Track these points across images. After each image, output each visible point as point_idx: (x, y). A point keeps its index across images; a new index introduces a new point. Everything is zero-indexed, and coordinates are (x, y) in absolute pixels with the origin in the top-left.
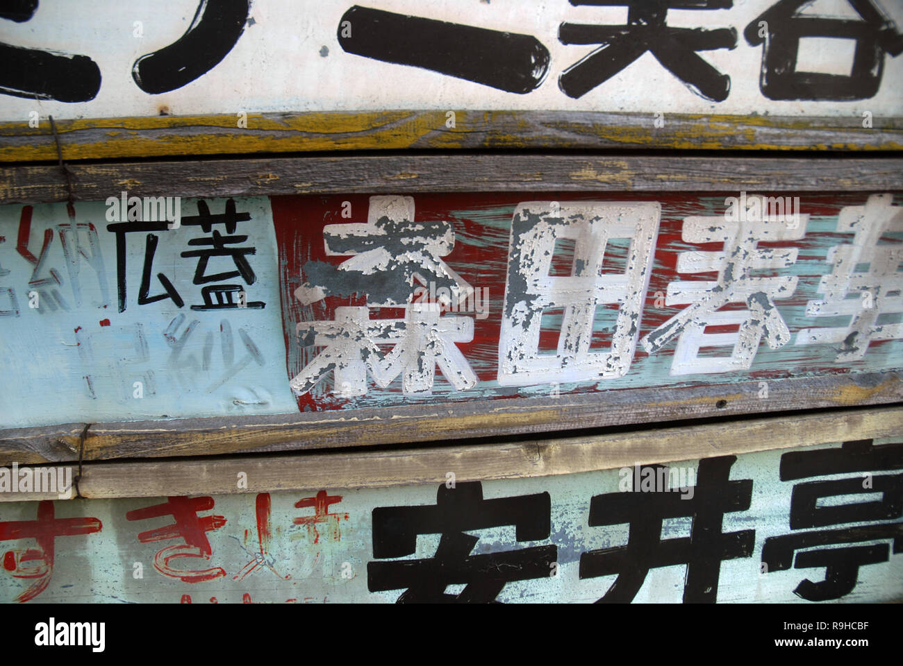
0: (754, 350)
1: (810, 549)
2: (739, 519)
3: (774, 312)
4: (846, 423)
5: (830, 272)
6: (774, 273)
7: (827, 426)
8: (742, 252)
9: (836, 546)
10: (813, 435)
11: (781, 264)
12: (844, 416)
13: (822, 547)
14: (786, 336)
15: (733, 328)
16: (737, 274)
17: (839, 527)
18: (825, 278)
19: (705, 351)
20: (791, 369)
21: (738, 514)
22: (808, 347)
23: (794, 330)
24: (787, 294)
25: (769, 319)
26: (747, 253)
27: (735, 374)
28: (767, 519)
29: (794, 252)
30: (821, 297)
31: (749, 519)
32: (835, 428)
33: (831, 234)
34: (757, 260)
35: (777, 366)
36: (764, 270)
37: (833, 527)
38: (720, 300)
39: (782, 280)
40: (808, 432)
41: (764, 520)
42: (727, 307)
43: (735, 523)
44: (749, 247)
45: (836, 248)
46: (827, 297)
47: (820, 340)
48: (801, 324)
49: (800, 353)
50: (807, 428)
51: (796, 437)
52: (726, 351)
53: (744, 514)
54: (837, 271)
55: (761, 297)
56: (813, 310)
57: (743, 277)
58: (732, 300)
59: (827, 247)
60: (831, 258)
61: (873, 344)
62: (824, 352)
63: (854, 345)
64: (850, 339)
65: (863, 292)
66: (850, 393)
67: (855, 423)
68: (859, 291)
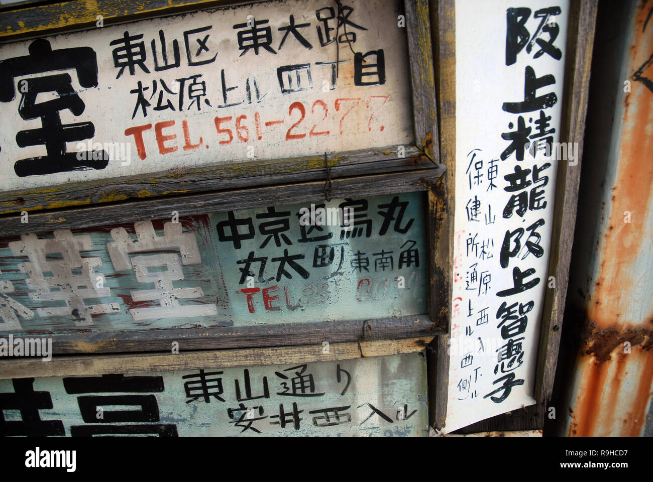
0: (17, 319)
1: (102, 435)
2: (49, 414)
3: (11, 299)
4: (82, 364)
5: (29, 277)
7: (69, 365)
9: (120, 435)
13: (111, 435)
14: (31, 312)
17: (117, 424)
18: (27, 281)
20: (50, 329)
21: (47, 411)
22: (50, 318)
23: (34, 309)
24: (12, 290)
25: (10, 304)
28: (67, 415)
31: (54, 414)
32: (75, 367)
33: (12, 257)
35: (39, 328)
37: (113, 424)
41: (65, 415)
43: (47, 415)
45: (21, 264)
46: (38, 290)
47: (53, 314)
48: (34, 305)
49: (47, 321)
50: (56, 366)
51: (50, 371)
53: (50, 411)
54: (33, 276)
56: (34, 298)
59: (15, 264)
60: (23, 271)
61: (94, 316)
62: (63, 321)
63: (81, 317)
64: (75, 312)
65: (60, 287)
66: (83, 346)
67: (88, 364)
68: (56, 287)
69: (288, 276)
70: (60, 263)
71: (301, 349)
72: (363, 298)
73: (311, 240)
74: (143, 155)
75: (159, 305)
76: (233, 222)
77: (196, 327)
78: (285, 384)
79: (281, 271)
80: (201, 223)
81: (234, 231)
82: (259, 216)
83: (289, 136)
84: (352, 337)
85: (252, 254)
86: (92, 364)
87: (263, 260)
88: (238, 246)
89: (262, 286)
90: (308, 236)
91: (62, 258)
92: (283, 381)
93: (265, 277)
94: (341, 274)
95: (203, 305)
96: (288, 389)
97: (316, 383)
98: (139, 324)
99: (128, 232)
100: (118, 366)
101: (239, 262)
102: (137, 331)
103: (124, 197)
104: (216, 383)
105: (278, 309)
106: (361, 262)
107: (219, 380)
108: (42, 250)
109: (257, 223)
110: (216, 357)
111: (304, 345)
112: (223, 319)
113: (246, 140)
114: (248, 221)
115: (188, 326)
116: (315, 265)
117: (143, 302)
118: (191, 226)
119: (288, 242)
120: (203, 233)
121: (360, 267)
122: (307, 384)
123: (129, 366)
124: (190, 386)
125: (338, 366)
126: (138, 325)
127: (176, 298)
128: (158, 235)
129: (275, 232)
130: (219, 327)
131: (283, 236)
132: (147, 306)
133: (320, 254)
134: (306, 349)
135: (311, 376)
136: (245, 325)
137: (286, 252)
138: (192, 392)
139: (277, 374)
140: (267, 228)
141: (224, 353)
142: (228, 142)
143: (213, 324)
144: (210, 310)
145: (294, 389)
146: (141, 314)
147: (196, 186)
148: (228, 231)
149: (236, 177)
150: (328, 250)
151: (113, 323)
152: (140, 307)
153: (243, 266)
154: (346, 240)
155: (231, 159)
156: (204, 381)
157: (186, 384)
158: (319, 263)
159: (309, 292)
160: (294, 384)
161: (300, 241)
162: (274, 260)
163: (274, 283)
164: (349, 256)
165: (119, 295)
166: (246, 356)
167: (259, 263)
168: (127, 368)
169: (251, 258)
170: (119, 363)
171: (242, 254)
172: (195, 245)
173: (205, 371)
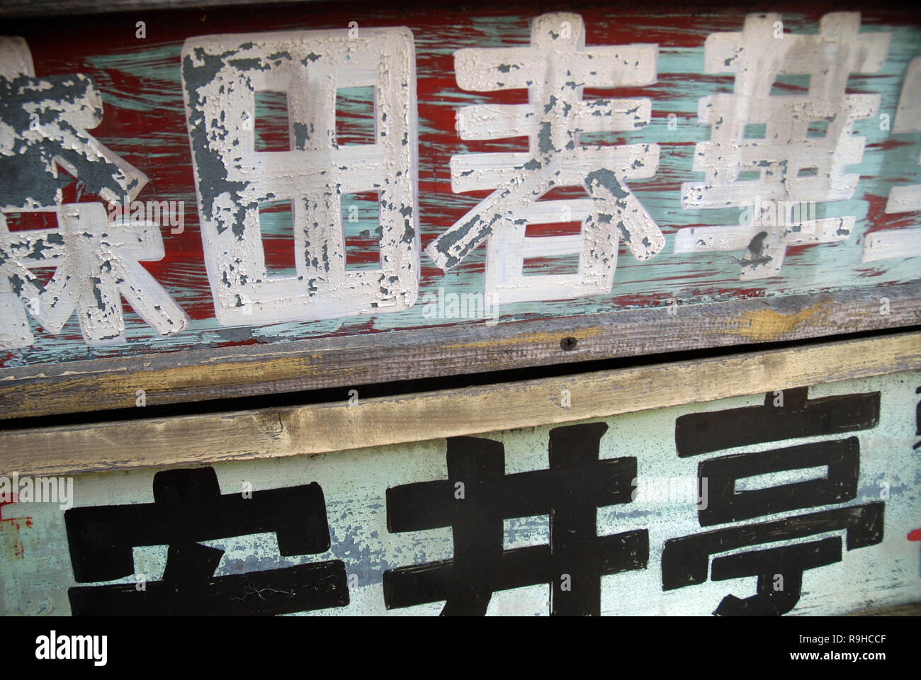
0: (613, 262)
1: (731, 552)
2: (621, 516)
3: (631, 200)
4: (762, 366)
5: (708, 138)
6: (620, 140)
7: (733, 371)
8: (560, 105)
9: (769, 545)
10: (713, 385)
11: (627, 124)
12: (758, 357)
13: (749, 548)
14: (658, 241)
15: (572, 228)
16: (560, 140)
17: (771, 518)
18: (701, 147)
19: (532, 265)
21: (618, 508)
22: (696, 257)
23: (671, 230)
24: (648, 172)
25: (626, 213)
26: (568, 107)
27: (590, 300)
28: (665, 514)
29: (645, 106)
30: (700, 177)
31: (636, 514)
32: (746, 373)
33: (697, 77)
34: (588, 118)
35: (653, 287)
36: (602, 134)
37: (762, 519)
38: (541, 182)
39: (633, 151)
40: (706, 381)
41: (659, 514)
42: (555, 194)
43: (616, 521)
44: (574, 97)
45: (709, 99)
46: (709, 176)
47: (710, 245)
48: (677, 220)
49: (685, 267)
50: (704, 375)
51: (688, 389)
52: (567, 265)
53: (628, 508)
54: (718, 135)
55: (605, 177)
56: (691, 198)
57: (570, 146)
58: (560, 182)
59: (695, 98)
60: (704, 117)
61: (793, 251)
62: (721, 264)
63: (765, 254)
64: (757, 243)
65: (763, 170)
66: (764, 326)
67: (774, 365)
68: (755, 168)
70: (797, 100)
86: (782, 362)
91: (805, 90)
98: (865, 273)
108: (776, 63)
126: (861, 276)
132: (903, 225)
146: (884, 246)
151: (819, 269)
152: (891, 227)
165: (866, 197)
168: (852, 368)
170: (838, 356)
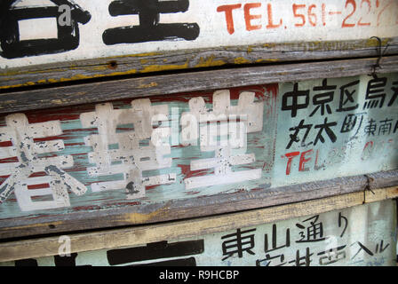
0: (67, 196)
3: (66, 174)
4: (134, 235)
5: (92, 151)
6: (54, 155)
8: (25, 146)
11: (55, 149)
14: (84, 189)
15: (46, 186)
16: (30, 157)
18: (90, 154)
19: (34, 198)
20: (99, 205)
22: (102, 193)
23: (88, 184)
24: (70, 163)
25: (66, 180)
26: (29, 146)
27: (63, 209)
29: (61, 143)
30: (91, 165)
32: (127, 237)
33: (80, 130)
34: (37, 148)
35: (88, 203)
36: (46, 154)
38: (28, 171)
39: (61, 158)
42: (34, 175)
44: (31, 142)
45: (88, 137)
46: (98, 164)
47: (107, 188)
48: (89, 180)
52: (49, 198)
54: (97, 149)
55: (53, 168)
56: (92, 172)
57: (34, 158)
58: (34, 171)
59: (82, 137)
60: (88, 144)
61: (148, 188)
62: (116, 194)
63: (135, 189)
64: (130, 186)
65: (123, 160)
66: (136, 217)
67: (140, 234)
68: (119, 160)
69: (323, 140)
70: (130, 134)
71: (323, 201)
72: (365, 158)
73: (344, 110)
74: (231, 31)
75: (213, 172)
76: (296, 93)
77: (240, 191)
78: (302, 233)
79: (319, 137)
80: (271, 93)
81: (295, 101)
82: (315, 89)
83: (344, 25)
84: (358, 188)
85: (303, 121)
86: (144, 233)
87: (309, 127)
88: (294, 115)
89: (301, 150)
90: (343, 107)
91: (133, 129)
92: (301, 230)
93: (307, 142)
94: (357, 138)
95: (252, 170)
96: (304, 237)
97: (324, 229)
98: (189, 193)
99: (206, 101)
100: (169, 233)
101: (291, 129)
102: (186, 200)
103: (221, 63)
104: (249, 239)
105: (308, 169)
106: (371, 129)
107: (252, 237)
108: (115, 121)
109: (312, 94)
110: (259, 215)
111: (325, 197)
112: (263, 182)
113: (314, 25)
114: (306, 93)
115: (234, 191)
116: (342, 131)
117: (199, 171)
118: (262, 96)
119: (330, 112)
120: (271, 103)
121: (369, 132)
122: (318, 231)
123: (182, 231)
124: (227, 245)
125: (340, 214)
126: (187, 194)
127: (230, 165)
128: (232, 104)
129: (322, 102)
130: (259, 189)
131: (327, 106)
132: (202, 174)
133: (347, 122)
134: (326, 200)
135: (321, 224)
136: (280, 186)
137: (326, 119)
138: (228, 250)
139: (298, 225)
140: (318, 99)
141: (265, 210)
142: (301, 25)
143: (254, 187)
144: (256, 174)
145: (309, 236)
146: (194, 183)
147: (285, 56)
148: (290, 101)
149: (315, 50)
150: (353, 118)
151: (164, 193)
152: (196, 176)
153: (293, 132)
154: (367, 110)
155: (302, 39)
156: (239, 239)
157: (224, 244)
158: (345, 129)
159: (332, 154)
160: (309, 232)
161: (337, 111)
162: (316, 127)
163: (312, 146)
164: (365, 123)
165: (179, 166)
166: (283, 211)
167: (305, 130)
169: (301, 125)
171: (295, 122)
172: (262, 113)
173: (242, 230)
